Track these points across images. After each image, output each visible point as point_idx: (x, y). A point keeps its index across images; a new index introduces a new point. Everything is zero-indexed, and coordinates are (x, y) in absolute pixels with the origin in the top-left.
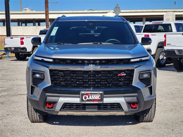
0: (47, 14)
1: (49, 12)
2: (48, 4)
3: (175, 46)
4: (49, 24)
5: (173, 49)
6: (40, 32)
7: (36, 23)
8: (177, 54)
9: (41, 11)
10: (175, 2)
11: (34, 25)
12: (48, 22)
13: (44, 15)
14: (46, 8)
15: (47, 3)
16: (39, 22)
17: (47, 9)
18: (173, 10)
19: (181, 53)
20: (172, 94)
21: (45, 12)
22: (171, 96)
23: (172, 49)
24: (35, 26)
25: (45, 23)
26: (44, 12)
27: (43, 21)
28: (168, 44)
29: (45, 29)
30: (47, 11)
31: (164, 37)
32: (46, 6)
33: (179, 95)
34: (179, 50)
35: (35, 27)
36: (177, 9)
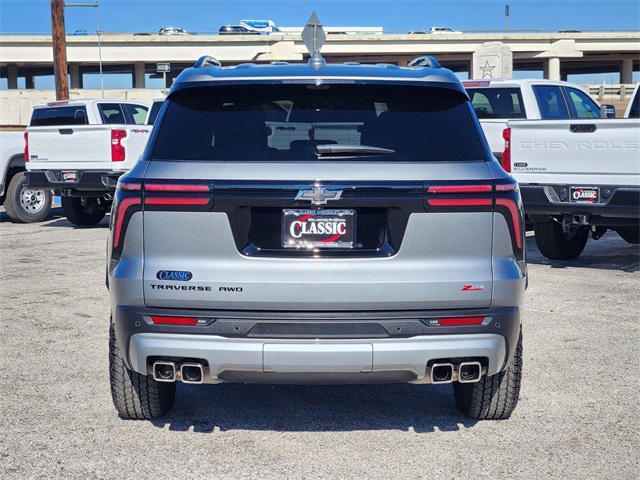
0: (59, 46)
1: (69, 39)
2: (62, 11)
3: (542, 171)
4: (67, 84)
5: (537, 184)
6: (34, 115)
7: (19, 79)
8: (551, 200)
9: (35, 34)
10: (507, 7)
11: (13, 85)
12: (62, 76)
13: (50, 50)
14: (54, 25)
15: (57, 6)
16: (28, 73)
17: (60, 31)
18: (501, 36)
19: (567, 199)
20: (557, 365)
21: (51, 37)
22: (555, 375)
23: (531, 184)
24: (16, 87)
25: (51, 79)
26: (49, 38)
27: (44, 69)
28: (516, 165)
29: (54, 104)
30: (58, 35)
31: (504, 137)
32: (56, 17)
33: (583, 370)
34: (557, 188)
35: (14, 93)
36: (514, 31)
